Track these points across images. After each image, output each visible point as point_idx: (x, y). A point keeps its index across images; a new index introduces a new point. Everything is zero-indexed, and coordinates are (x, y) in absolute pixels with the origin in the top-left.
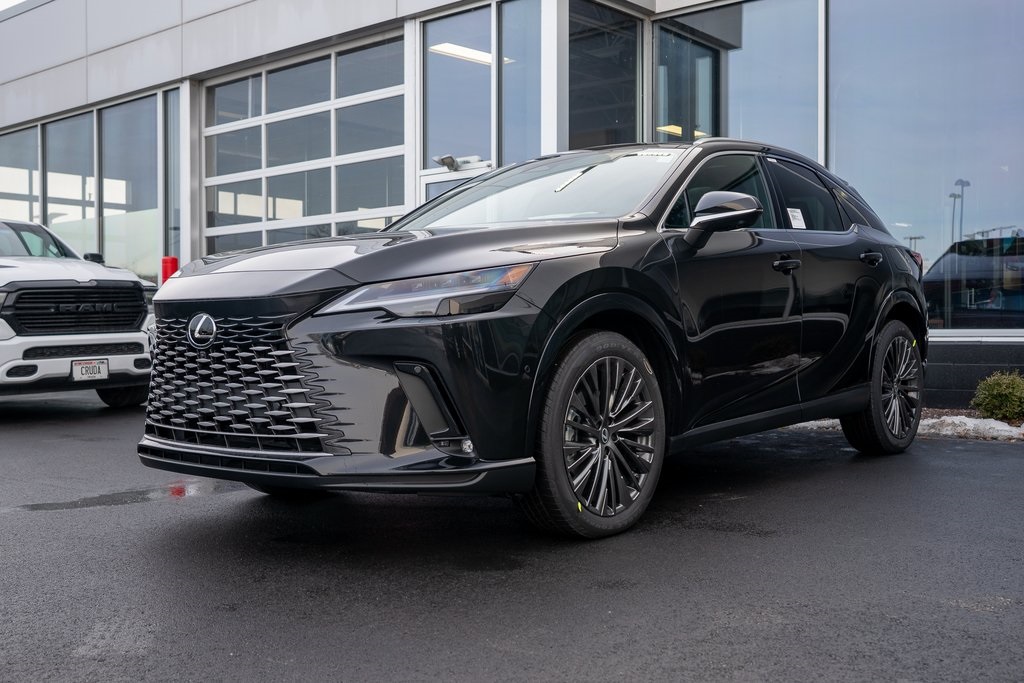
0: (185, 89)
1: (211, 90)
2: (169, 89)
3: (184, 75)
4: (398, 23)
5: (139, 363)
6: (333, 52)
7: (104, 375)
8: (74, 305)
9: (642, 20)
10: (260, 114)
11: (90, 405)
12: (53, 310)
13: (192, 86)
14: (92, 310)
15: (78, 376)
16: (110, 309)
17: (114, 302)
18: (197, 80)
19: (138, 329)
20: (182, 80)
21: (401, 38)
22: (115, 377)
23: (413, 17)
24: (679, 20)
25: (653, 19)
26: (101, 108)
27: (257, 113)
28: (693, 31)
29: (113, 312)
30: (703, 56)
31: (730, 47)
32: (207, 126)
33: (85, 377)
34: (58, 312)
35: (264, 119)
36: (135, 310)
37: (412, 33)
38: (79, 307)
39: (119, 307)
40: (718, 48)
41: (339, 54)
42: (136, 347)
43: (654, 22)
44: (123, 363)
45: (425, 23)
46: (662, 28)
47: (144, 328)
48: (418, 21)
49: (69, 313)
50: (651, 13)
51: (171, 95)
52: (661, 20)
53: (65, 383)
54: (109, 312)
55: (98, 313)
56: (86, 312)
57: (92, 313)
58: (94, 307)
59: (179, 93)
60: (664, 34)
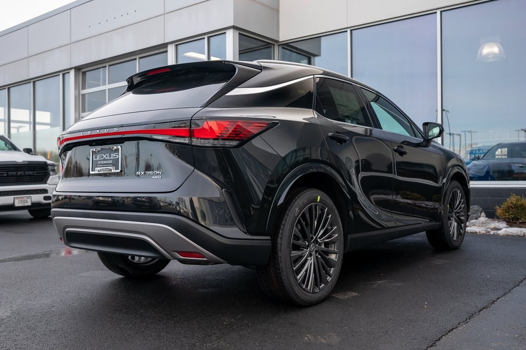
0: (72, 72)
1: (84, 73)
2: (65, 72)
3: (72, 67)
4: (165, 45)
5: (46, 198)
6: (137, 57)
7: (29, 204)
8: (15, 173)
9: (274, 45)
10: (105, 84)
11: (25, 217)
12: (5, 175)
13: (75, 71)
14: (24, 174)
15: (17, 204)
16: (32, 174)
17: (34, 171)
18: (78, 69)
19: (45, 183)
20: (71, 69)
21: (166, 52)
22: (34, 205)
23: (172, 43)
24: (290, 44)
25: (279, 44)
26: (34, 81)
27: (104, 84)
28: (297, 48)
29: (33, 175)
30: (304, 59)
31: (315, 55)
32: (82, 89)
33: (20, 205)
34: (8, 176)
35: (107, 87)
36: (45, 174)
37: (171, 49)
38: (17, 173)
39: (36, 173)
40: (310, 56)
41: (140, 58)
42: (45, 191)
43: (279, 45)
44: (39, 198)
45: (177, 45)
46: (283, 48)
47: (48, 182)
48: (174, 44)
49: (13, 176)
50: (277, 42)
51: (66, 75)
52: (282, 44)
53: (11, 207)
54: (32, 175)
55: (26, 176)
56: (21, 176)
57: (24, 176)
58: (25, 173)
59: (69, 75)
60: (283, 50)
